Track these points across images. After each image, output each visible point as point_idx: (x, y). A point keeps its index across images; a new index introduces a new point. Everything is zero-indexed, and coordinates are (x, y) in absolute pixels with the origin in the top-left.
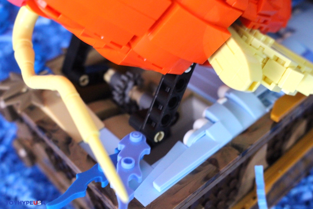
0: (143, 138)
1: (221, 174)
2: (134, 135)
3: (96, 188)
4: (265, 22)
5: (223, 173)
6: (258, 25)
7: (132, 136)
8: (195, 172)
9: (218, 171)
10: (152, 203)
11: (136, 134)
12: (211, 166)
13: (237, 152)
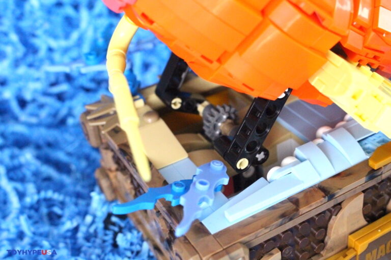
0: (224, 168)
1: (300, 214)
2: (215, 163)
3: (166, 211)
4: (375, 58)
5: (304, 214)
6: (367, 61)
7: (213, 163)
8: (273, 208)
9: (297, 210)
10: (221, 232)
11: (217, 163)
12: (291, 204)
13: (323, 194)
